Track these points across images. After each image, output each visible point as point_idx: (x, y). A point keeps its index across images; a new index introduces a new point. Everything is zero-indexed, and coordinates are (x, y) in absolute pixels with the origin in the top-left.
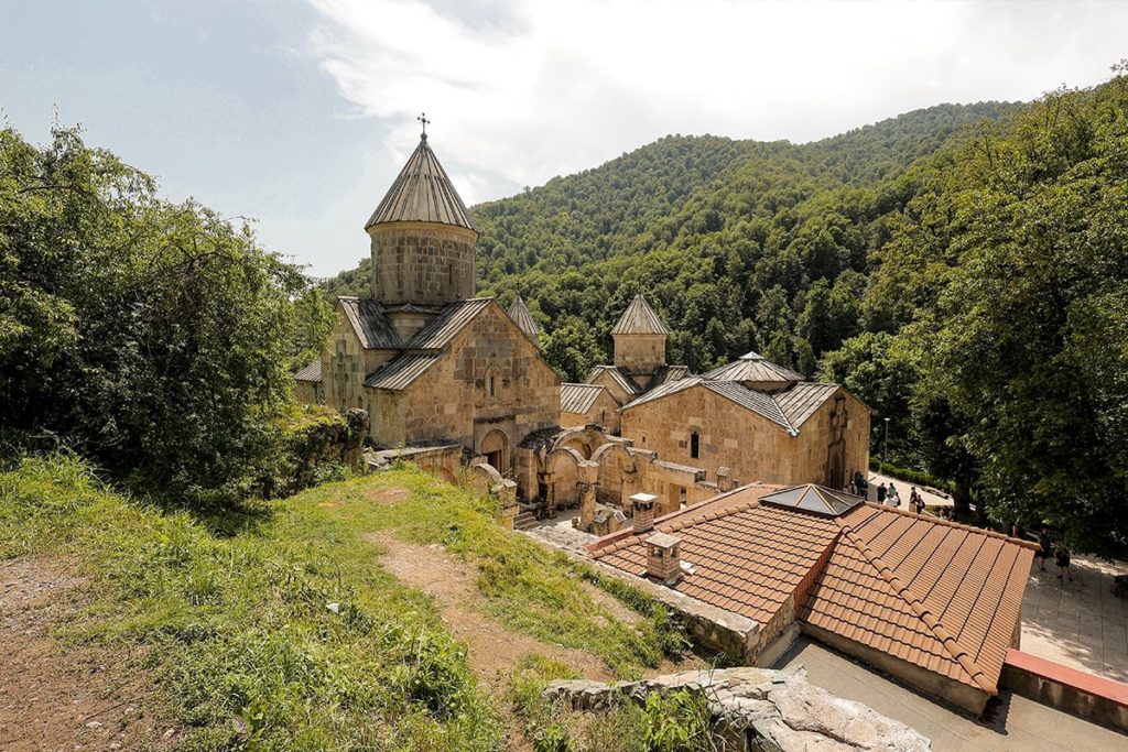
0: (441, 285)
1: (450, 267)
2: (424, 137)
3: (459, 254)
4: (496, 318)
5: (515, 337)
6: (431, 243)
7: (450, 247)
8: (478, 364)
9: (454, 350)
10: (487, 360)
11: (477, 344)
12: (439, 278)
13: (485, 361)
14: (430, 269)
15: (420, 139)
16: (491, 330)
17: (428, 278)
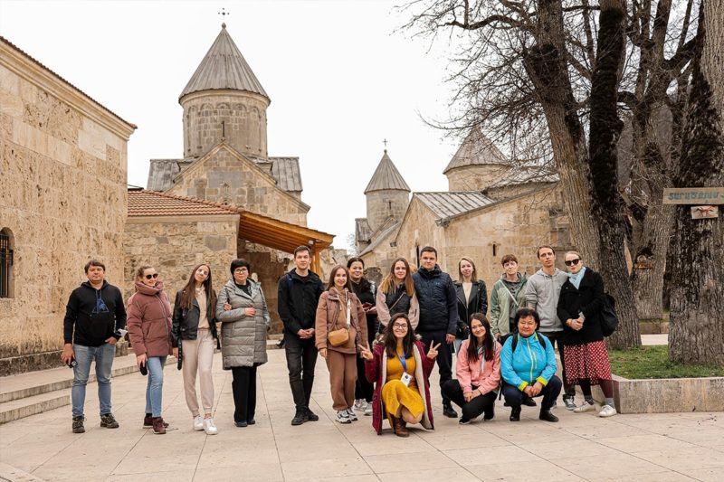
0: (215, 139)
1: (223, 123)
2: (224, 26)
3: (231, 112)
4: (229, 154)
5: (249, 170)
6: (207, 107)
7: (222, 107)
8: (210, 192)
9: (185, 181)
10: (219, 189)
11: (208, 176)
12: (213, 133)
13: (216, 190)
14: (206, 127)
15: (221, 28)
16: (223, 164)
17: (205, 135)
